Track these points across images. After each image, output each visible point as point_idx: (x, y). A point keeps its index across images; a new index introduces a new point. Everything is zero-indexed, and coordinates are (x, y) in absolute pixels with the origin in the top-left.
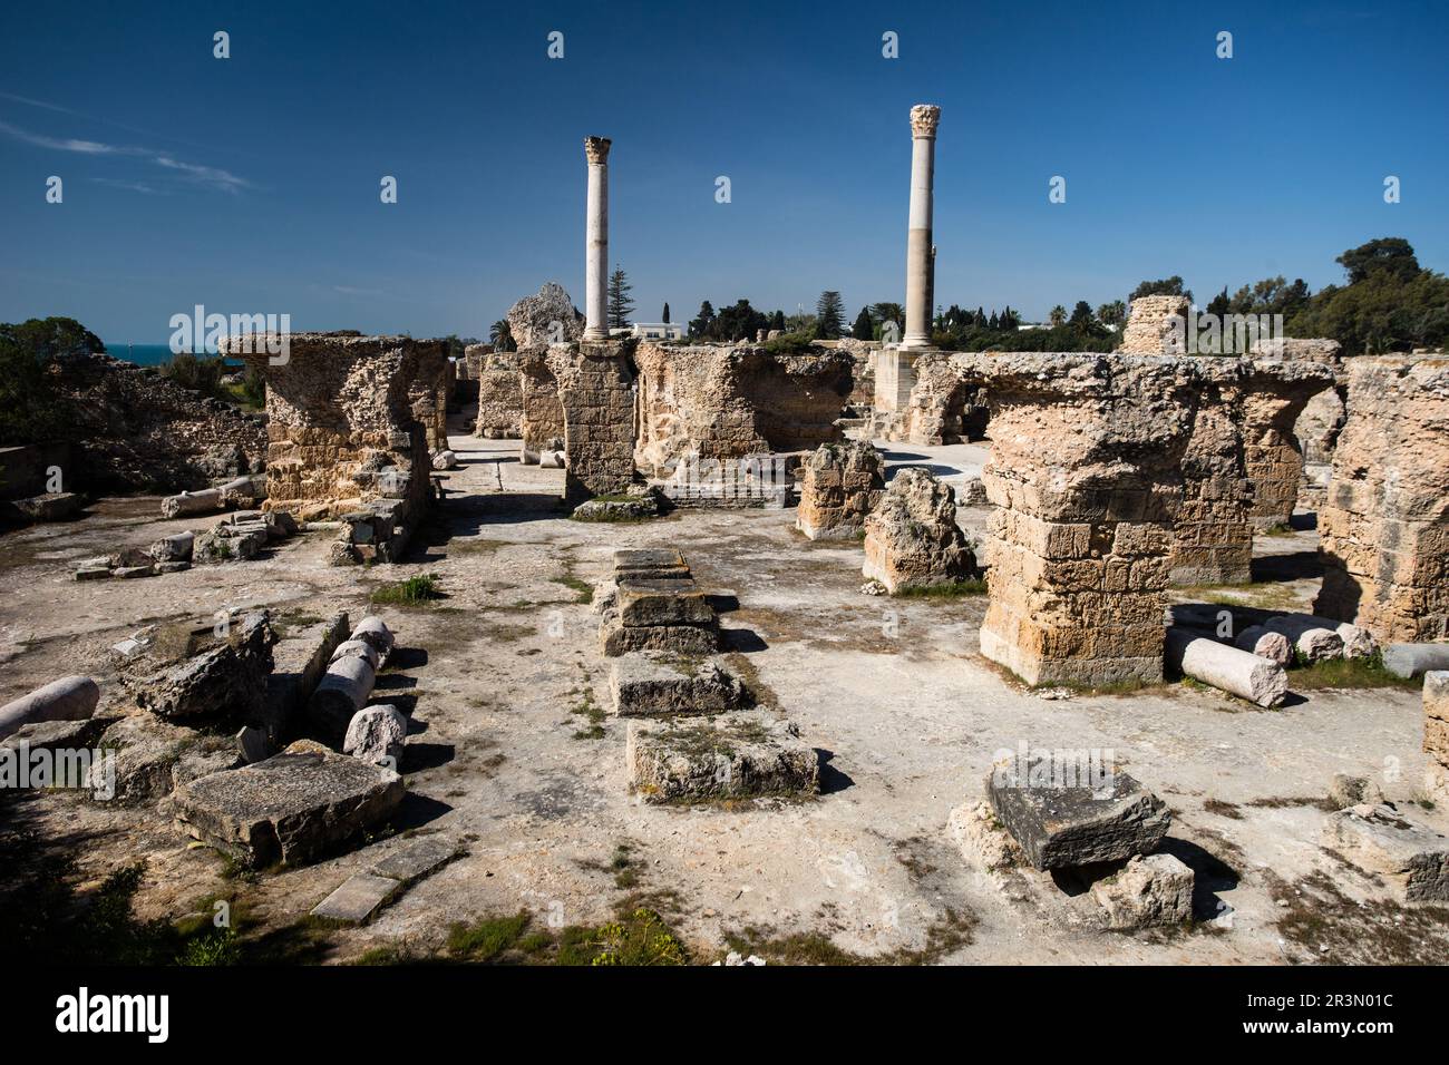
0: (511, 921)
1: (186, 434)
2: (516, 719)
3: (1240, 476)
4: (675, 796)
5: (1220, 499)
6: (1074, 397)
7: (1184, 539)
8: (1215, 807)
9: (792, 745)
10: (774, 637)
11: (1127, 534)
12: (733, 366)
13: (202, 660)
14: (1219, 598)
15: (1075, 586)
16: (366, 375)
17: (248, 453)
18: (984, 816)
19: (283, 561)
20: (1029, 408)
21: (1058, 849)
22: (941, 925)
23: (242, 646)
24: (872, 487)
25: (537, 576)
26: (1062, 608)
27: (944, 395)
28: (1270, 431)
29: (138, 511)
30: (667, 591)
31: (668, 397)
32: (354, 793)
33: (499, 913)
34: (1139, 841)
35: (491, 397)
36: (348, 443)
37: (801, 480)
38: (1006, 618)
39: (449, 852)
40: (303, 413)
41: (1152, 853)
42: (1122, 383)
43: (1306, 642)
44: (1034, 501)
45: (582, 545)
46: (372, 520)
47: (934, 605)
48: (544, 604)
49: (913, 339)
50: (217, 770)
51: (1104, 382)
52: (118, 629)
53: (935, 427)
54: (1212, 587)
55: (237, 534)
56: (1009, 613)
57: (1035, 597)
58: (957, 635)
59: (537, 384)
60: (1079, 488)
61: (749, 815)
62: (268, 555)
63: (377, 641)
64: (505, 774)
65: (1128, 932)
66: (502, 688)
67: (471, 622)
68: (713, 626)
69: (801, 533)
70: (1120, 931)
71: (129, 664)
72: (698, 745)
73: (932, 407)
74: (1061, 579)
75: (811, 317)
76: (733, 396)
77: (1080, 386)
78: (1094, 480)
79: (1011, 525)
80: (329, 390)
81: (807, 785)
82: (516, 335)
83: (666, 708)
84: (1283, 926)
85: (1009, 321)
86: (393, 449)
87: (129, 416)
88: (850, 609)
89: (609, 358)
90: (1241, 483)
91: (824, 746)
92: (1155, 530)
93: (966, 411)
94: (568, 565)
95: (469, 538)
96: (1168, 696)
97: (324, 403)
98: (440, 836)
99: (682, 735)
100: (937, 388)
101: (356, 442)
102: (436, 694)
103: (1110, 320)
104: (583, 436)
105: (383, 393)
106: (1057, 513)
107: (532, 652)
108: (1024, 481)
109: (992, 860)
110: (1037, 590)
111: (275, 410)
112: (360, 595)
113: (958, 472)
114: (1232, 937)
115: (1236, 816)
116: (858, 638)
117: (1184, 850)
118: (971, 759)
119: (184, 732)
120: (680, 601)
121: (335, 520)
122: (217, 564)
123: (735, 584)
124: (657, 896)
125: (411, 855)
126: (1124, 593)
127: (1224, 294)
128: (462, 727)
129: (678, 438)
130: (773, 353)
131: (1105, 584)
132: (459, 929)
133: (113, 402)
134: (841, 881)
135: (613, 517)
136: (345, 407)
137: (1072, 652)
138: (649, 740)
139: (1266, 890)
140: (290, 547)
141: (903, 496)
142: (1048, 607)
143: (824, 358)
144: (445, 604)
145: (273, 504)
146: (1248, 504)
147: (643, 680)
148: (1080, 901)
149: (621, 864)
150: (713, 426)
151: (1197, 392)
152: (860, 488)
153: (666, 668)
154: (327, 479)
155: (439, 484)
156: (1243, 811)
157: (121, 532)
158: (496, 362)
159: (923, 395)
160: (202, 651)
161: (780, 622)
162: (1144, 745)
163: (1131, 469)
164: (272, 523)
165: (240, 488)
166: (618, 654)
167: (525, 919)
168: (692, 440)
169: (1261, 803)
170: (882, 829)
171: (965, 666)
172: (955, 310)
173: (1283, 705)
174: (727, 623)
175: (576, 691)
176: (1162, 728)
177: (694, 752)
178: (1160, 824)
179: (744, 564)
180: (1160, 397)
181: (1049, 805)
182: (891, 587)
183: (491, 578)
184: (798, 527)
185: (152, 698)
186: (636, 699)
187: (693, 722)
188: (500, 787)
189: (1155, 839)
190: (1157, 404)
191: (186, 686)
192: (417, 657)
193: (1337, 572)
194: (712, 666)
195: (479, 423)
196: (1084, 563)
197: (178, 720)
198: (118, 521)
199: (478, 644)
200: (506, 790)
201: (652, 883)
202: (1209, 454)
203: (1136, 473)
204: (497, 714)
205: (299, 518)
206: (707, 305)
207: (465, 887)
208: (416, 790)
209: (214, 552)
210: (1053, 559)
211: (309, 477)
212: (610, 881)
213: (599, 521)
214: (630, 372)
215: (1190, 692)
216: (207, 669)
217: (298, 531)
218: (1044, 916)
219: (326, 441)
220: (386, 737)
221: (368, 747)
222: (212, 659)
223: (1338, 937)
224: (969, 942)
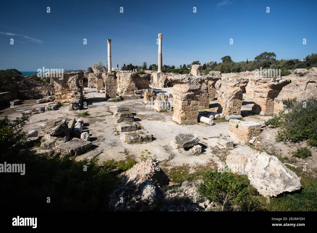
0: (111, 161)
1: (39, 89)
2: (105, 133)
3: (207, 93)
4: (132, 142)
5: (205, 96)
6: (185, 83)
7: (200, 102)
8: (204, 139)
9: (148, 134)
10: (142, 119)
11: (193, 102)
12: (132, 76)
13: (57, 127)
14: (205, 111)
15: (186, 110)
16: (72, 79)
17: (50, 92)
18: (175, 142)
19: (61, 110)
20: (179, 84)
21: (185, 145)
22: (170, 156)
23: (63, 124)
24: (155, 95)
25: (104, 111)
26: (184, 113)
27: (164, 80)
28: (212, 86)
29: (32, 102)
30: (126, 113)
31: (121, 81)
32: (85, 145)
33: (109, 160)
34: (195, 143)
35: (90, 81)
36: (69, 90)
37: (144, 94)
38: (176, 115)
39: (100, 152)
40: (61, 85)
41: (197, 145)
42: (192, 81)
43: (216, 116)
44: (180, 98)
45: (110, 106)
46: (76, 103)
47: (165, 113)
48: (106, 115)
49: (159, 71)
50: (62, 143)
51: (189, 81)
52: (36, 122)
53: (163, 85)
54: (204, 109)
55: (52, 106)
56: (177, 114)
57: (180, 112)
58: (169, 117)
59: (99, 79)
60: (186, 96)
61: (143, 144)
62: (58, 109)
63: (81, 122)
64: (106, 141)
65: (194, 155)
66: (102, 128)
67: (95, 119)
68: (133, 118)
69: (144, 103)
70: (193, 155)
71: (44, 128)
72: (134, 135)
73: (163, 82)
74: (184, 109)
75: (142, 66)
76: (132, 81)
77: (186, 81)
78: (188, 95)
79: (177, 102)
80: (65, 81)
81: (150, 140)
82: (94, 70)
83: (128, 130)
84: (212, 152)
85: (173, 67)
86: (77, 91)
87: (28, 86)
88: (153, 114)
89: (112, 75)
90: (208, 94)
91: (152, 134)
92: (196, 101)
93: (168, 82)
94: (108, 109)
95: (91, 105)
96: (198, 125)
97: (65, 84)
98: (98, 150)
99: (132, 134)
100: (163, 79)
101: (71, 90)
102: (92, 130)
103: (189, 67)
104: (108, 88)
105: (75, 82)
106: (183, 100)
107: (106, 123)
108: (178, 95)
109: (176, 148)
110: (180, 111)
111: (56, 85)
112: (75, 115)
113: (167, 92)
114: (206, 154)
115: (207, 140)
116: (155, 119)
117: (200, 144)
118: (172, 135)
119: (55, 138)
120: (128, 114)
121: (68, 103)
122: (49, 111)
123: (135, 111)
124: (131, 156)
125: (95, 153)
126: (192, 110)
127: (205, 64)
128: (97, 135)
129: (123, 88)
130: (138, 74)
131: (190, 109)
132: (104, 162)
133: (25, 84)
134: (156, 152)
135: (114, 101)
136: (68, 84)
137: (185, 119)
138: (127, 135)
139: (210, 148)
140: (61, 108)
141: (160, 97)
142: (182, 113)
143: (146, 75)
144: (90, 116)
145: (57, 101)
146: (209, 97)
147: (124, 126)
148: (188, 152)
149: (125, 152)
150: (129, 86)
151: (202, 82)
152: (153, 96)
153: (128, 124)
154: (66, 96)
155: (84, 96)
156: (207, 139)
157: (30, 106)
158: (91, 75)
159: (161, 80)
160: (57, 125)
161: (143, 117)
162: (195, 131)
163: (193, 93)
164: (57, 104)
165: (50, 98)
166: (119, 123)
167: (113, 160)
168: (125, 88)
169: (210, 138)
170: (161, 145)
171: (171, 122)
172: (165, 65)
173: (213, 125)
174: (135, 117)
175: (114, 128)
176: (198, 129)
177: (134, 136)
178: (197, 141)
179: (136, 108)
180: (197, 83)
181: (184, 140)
182: (159, 111)
183: (96, 112)
184: (143, 102)
185: (50, 133)
186: (124, 129)
187: (133, 132)
188: (105, 143)
189: (197, 143)
190: (196, 84)
191: (55, 131)
192: (87, 125)
193: (220, 106)
194: (134, 124)
195: (88, 85)
196: (187, 106)
197: (54, 136)
198: (29, 104)
199: (97, 122)
200: (107, 143)
201: (130, 154)
202: (203, 90)
203: (194, 94)
204: (103, 132)
205: (61, 103)
206: (125, 64)
207: (103, 157)
208: (93, 144)
209: (49, 109)
210: (183, 106)
211: (62, 96)
212: (124, 154)
213: (112, 102)
214: (116, 78)
215: (201, 124)
216: (58, 128)
217: (61, 105)
218: (183, 154)
219: (65, 90)
220: (87, 137)
221: (84, 138)
222: (59, 126)
223: (218, 153)
224: (174, 158)
